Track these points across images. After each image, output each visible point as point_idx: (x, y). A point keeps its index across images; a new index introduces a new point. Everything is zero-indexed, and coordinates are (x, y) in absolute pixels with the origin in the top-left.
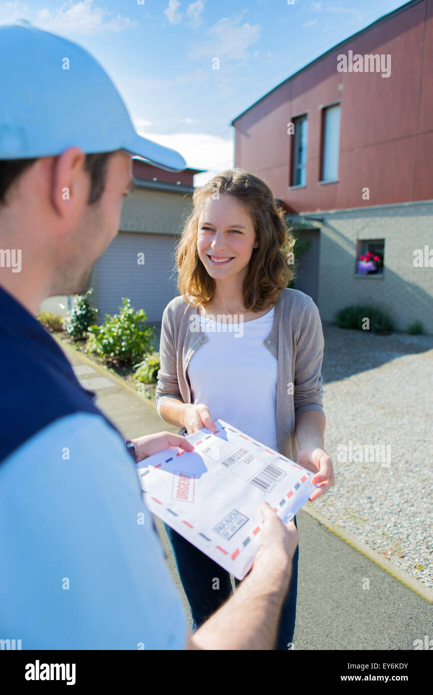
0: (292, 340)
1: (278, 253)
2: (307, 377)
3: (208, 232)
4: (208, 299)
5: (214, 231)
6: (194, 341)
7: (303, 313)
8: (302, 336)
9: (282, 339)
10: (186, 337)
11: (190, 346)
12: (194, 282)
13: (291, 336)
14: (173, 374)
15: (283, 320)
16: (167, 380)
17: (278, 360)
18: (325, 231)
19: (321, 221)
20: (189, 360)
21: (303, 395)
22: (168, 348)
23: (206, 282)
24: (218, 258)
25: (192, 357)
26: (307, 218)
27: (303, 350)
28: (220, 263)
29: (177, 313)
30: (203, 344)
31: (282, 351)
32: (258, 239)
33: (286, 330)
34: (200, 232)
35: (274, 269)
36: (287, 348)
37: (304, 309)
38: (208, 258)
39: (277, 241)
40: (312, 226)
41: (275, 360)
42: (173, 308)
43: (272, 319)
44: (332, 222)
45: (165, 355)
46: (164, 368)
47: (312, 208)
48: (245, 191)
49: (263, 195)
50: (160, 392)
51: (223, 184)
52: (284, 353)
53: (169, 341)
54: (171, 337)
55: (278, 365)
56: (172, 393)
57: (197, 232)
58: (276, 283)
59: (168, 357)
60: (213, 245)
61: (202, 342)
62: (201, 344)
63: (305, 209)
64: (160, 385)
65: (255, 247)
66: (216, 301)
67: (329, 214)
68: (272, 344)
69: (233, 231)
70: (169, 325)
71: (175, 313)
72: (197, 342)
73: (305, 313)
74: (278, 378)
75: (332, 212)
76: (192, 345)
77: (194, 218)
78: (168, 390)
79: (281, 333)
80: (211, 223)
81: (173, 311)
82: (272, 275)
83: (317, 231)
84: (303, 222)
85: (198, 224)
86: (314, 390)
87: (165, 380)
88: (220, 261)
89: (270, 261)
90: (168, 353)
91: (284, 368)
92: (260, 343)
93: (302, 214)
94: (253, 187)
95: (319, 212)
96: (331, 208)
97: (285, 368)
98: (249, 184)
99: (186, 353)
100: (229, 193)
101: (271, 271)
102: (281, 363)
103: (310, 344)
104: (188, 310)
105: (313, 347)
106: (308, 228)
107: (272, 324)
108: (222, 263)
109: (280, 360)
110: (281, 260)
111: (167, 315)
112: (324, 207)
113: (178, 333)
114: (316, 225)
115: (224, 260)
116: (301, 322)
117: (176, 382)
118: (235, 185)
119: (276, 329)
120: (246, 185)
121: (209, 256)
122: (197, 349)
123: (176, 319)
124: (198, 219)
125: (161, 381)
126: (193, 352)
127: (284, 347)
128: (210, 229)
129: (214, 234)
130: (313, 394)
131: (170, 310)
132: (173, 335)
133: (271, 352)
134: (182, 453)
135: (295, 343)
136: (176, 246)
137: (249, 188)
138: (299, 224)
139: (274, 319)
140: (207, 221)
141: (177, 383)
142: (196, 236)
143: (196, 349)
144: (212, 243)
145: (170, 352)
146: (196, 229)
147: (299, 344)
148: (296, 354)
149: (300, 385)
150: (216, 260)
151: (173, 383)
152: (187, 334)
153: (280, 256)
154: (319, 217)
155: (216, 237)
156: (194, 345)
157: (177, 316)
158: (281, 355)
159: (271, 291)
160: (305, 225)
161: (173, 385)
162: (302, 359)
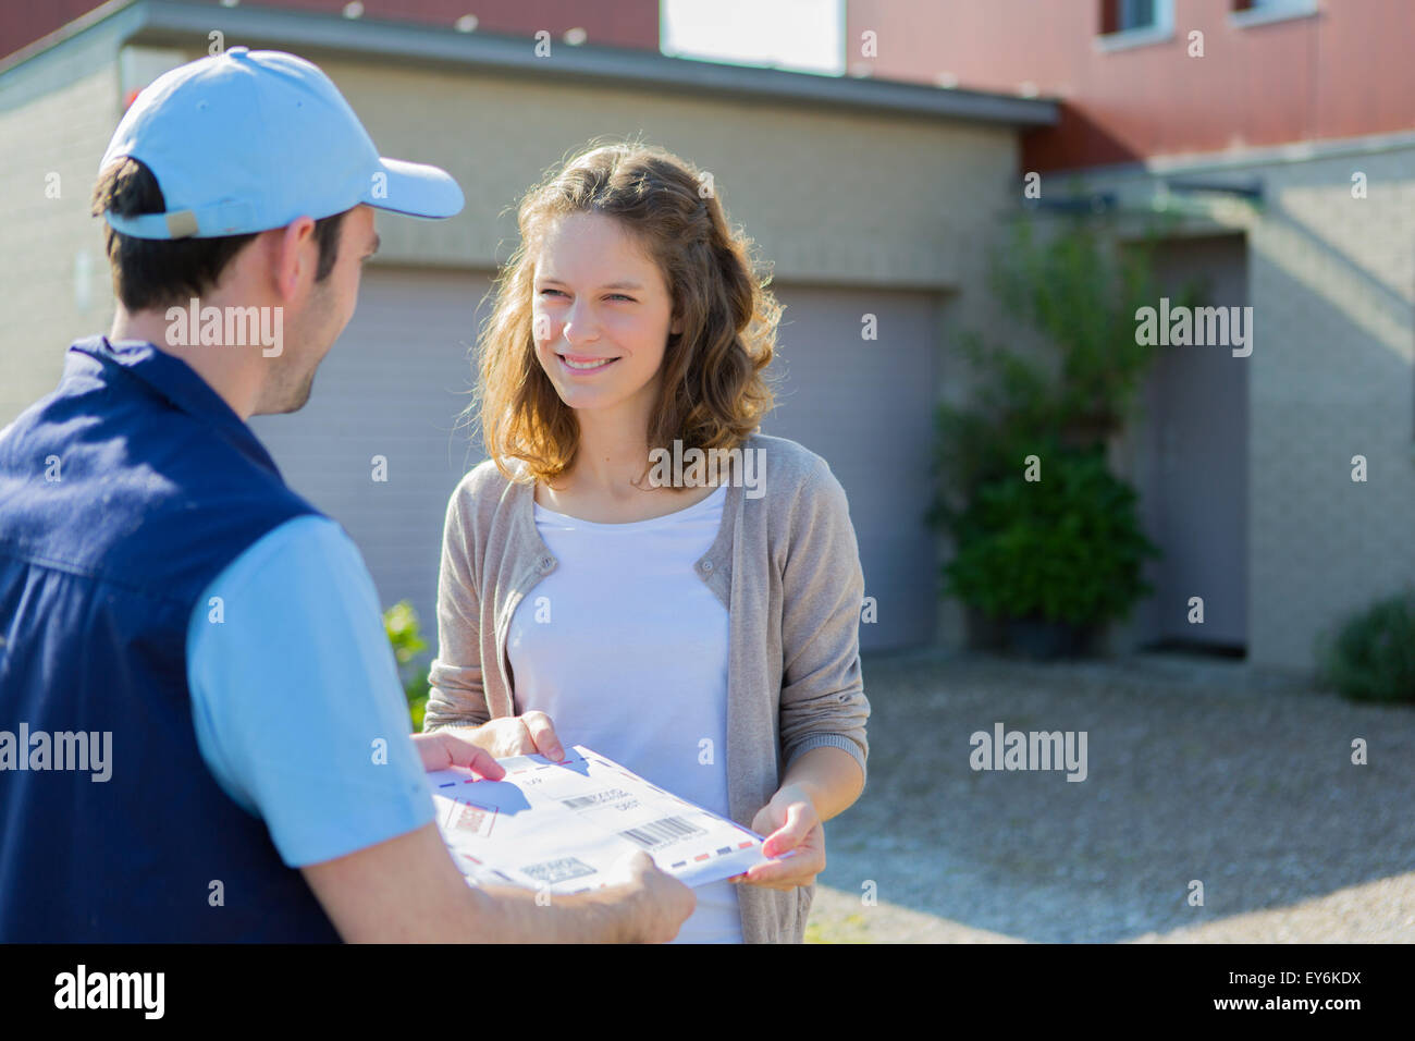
0: (767, 562)
1: (733, 342)
2: (816, 660)
3: (555, 299)
4: (561, 465)
5: (570, 297)
6: (524, 570)
7: (797, 494)
8: (795, 553)
9: (740, 557)
10: (503, 562)
11: (512, 582)
12: (524, 422)
13: (766, 553)
14: (471, 666)
15: (745, 511)
16: (455, 682)
17: (729, 608)
18: (1267, 240)
19: (1252, 194)
20: (509, 616)
21: (807, 711)
22: (459, 596)
23: (554, 421)
24: (579, 360)
25: (516, 608)
26: (1181, 185)
27: (799, 590)
28: (586, 370)
29: (483, 501)
30: (546, 575)
31: (739, 588)
32: (677, 312)
33: (751, 537)
34: (537, 299)
35: (722, 383)
36: (754, 581)
37: (799, 485)
38: (559, 360)
39: (729, 314)
40: (1206, 218)
41: (723, 610)
42: (473, 490)
43: (720, 511)
44: (1299, 201)
45: (449, 616)
46: (447, 650)
47: (1208, 136)
48: (636, 205)
49: (681, 208)
50: (436, 715)
51: (587, 189)
52: (747, 591)
53: (462, 579)
54: (466, 566)
55: (731, 622)
56: (468, 717)
57: (531, 299)
58: (725, 418)
59: (459, 620)
60: (566, 330)
61: (543, 570)
62: (540, 576)
63: (1176, 139)
64: (435, 696)
65: (674, 331)
66: (582, 466)
67: (1283, 165)
68: (715, 570)
69: (614, 297)
70: (462, 533)
71: (477, 504)
72: (530, 570)
73: (801, 493)
74: (731, 654)
75: (1298, 151)
76: (517, 581)
77: (521, 267)
78: (457, 708)
79: (740, 544)
80: (561, 279)
81: (473, 497)
82: (716, 397)
83: (1236, 242)
84: (1162, 200)
85: (532, 279)
86: (836, 698)
87: (447, 681)
88: (587, 366)
89: (712, 363)
90: (459, 611)
91: (745, 630)
92: (688, 570)
93: (1161, 163)
94: (656, 194)
95: (1237, 156)
96: (1294, 136)
97: (747, 630)
98: (647, 188)
99: (502, 601)
100: (600, 209)
101: (714, 389)
102: (739, 616)
103: (818, 573)
104: (509, 493)
105: (827, 583)
106: (1193, 227)
107: (718, 521)
108: (592, 369)
109: (735, 608)
110: (740, 363)
111: (456, 506)
112: (1259, 132)
113: (484, 554)
114: (1228, 213)
115: (596, 364)
116: (789, 517)
117: (478, 686)
118: (615, 192)
119: (726, 533)
120: (640, 189)
121: (562, 357)
122: (532, 589)
123: (479, 517)
124: (532, 269)
125: (439, 685)
126: (519, 596)
127: (745, 578)
128: (560, 292)
129: (571, 304)
130: (833, 708)
131: (464, 494)
132: (473, 559)
133: (712, 589)
134: (479, 781)
135: (777, 572)
136: (481, 332)
137: (646, 196)
138: (1149, 215)
139: (725, 510)
140: (552, 275)
141: (482, 691)
142: (527, 306)
143: (528, 590)
144: (565, 325)
145: (464, 607)
146: (528, 292)
147: (789, 574)
148: (781, 600)
149: (798, 683)
150: (577, 365)
151: (472, 690)
152: (506, 553)
153: (736, 351)
154: (1242, 179)
155: (573, 310)
156: (522, 580)
157: (482, 509)
158: (737, 598)
159: (714, 437)
160: (1173, 216)
161: (472, 695)
162: (799, 613)
